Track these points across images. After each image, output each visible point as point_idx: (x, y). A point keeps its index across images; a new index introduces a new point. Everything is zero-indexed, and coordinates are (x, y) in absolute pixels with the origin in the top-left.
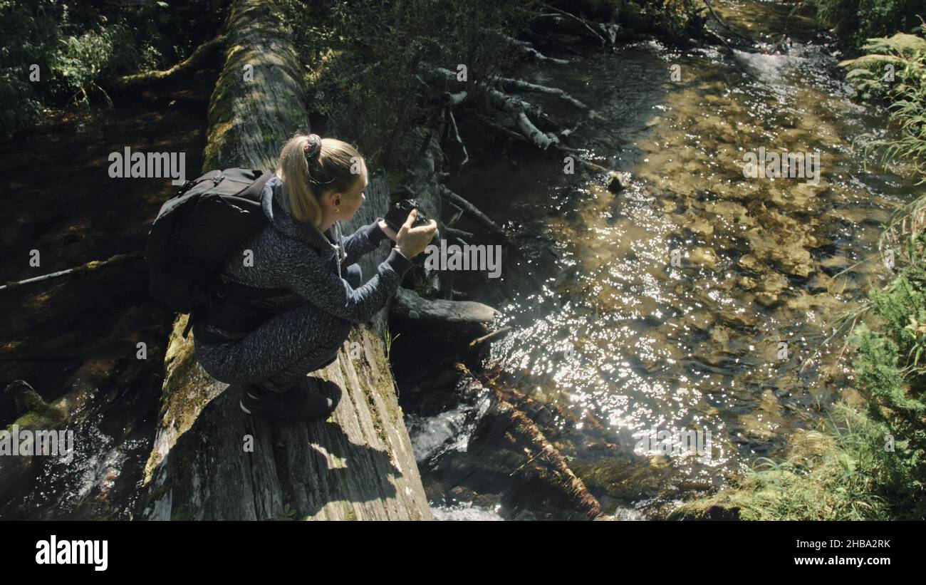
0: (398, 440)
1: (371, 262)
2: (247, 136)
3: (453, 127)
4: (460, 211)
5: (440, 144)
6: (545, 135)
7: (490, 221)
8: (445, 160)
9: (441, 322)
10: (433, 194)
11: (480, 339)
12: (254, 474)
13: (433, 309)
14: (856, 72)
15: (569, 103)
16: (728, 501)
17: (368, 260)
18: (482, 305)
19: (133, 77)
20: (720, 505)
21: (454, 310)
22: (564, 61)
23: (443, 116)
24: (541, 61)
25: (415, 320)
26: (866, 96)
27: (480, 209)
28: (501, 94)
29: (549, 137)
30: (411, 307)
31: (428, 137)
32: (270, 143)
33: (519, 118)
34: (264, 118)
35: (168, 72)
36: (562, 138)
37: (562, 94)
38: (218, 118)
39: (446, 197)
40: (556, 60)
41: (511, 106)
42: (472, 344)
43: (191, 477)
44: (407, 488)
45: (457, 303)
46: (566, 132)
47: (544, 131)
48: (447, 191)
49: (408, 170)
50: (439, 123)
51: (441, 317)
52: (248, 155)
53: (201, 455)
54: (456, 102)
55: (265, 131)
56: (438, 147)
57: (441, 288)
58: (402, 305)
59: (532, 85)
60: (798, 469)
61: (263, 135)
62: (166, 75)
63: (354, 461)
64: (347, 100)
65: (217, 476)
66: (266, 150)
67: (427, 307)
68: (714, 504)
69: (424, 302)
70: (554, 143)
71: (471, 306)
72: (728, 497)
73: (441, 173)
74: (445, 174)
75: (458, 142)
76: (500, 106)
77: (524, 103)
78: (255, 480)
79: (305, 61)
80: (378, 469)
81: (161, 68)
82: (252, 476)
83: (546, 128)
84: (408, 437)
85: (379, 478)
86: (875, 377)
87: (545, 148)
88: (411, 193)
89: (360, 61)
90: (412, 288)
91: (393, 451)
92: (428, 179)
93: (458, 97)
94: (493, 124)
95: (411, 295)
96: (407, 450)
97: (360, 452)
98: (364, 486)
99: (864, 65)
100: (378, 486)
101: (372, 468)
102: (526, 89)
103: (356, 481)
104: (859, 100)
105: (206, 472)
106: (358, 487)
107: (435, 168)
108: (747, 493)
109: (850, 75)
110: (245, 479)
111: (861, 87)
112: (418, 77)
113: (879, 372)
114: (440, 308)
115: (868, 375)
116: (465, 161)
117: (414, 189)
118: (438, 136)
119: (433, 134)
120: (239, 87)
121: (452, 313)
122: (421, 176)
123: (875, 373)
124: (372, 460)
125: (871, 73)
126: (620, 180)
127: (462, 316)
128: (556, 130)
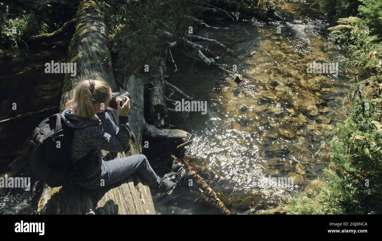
0: (144, 190)
1: (135, 114)
2: (83, 62)
3: (171, 56)
4: (173, 92)
5: (165, 63)
6: (209, 59)
7: (186, 95)
8: (168, 70)
9: (165, 138)
10: (161, 85)
11: (181, 145)
12: (83, 206)
13: (161, 133)
14: (335, 32)
15: (219, 45)
16: (282, 210)
17: (134, 113)
18: (182, 131)
19: (37, 36)
20: (279, 211)
21: (170, 133)
22: (217, 28)
23: (166, 52)
24: (207, 28)
25: (154, 138)
26: (339, 41)
27: (181, 91)
28: (191, 42)
29: (211, 60)
30: (152, 132)
31: (160, 61)
32: (93, 65)
33: (198, 52)
34: (91, 54)
35: (52, 34)
36: (216, 60)
37: (216, 42)
38: (71, 55)
39: (167, 86)
40: (214, 27)
41: (195, 47)
42: (178, 147)
43: (57, 208)
44: (147, 210)
45: (171, 130)
46: (218, 58)
47: (208, 57)
48: (168, 83)
49: (151, 75)
50: (165, 55)
51: (165, 136)
52: (84, 70)
53: (61, 199)
54: (172, 46)
55: (91, 60)
56: (164, 65)
57: (165, 124)
58: (148, 132)
59: (204, 38)
60: (309, 196)
61: (90, 61)
62: (51, 35)
63: (125, 200)
64: (126, 46)
65: (67, 208)
66: (92, 68)
67: (159, 132)
68: (276, 211)
69: (158, 130)
70: (213, 62)
71: (177, 131)
72: (282, 208)
73: (165, 76)
74: (167, 76)
75: (173, 62)
76: (190, 47)
77: (200, 46)
78: (83, 209)
79: (109, 29)
80: (135, 203)
81: (49, 32)
82: (82, 207)
84: (149, 188)
85: (135, 206)
86: (338, 159)
87: (209, 65)
88: (153, 85)
89: (132, 30)
90: (153, 124)
91: (142, 195)
92: (159, 79)
93: (173, 44)
94: (187, 55)
95: (152, 127)
96: (148, 194)
97: (127, 196)
98: (129, 210)
99: (338, 29)
100: (135, 210)
101: (133, 202)
102: (201, 40)
103: (126, 208)
104: (336, 43)
105: (63, 206)
106: (126, 210)
107: (163, 74)
108: (290, 206)
109: (332, 33)
110: (79, 209)
111: (337, 38)
112: (155, 36)
113: (340, 157)
114: (164, 132)
115: (336, 158)
116: (176, 70)
117: (154, 83)
118: (164, 60)
119: (162, 59)
120: (81, 41)
121: (169, 135)
122: (157, 77)
123: (338, 157)
124: (133, 199)
125: (341, 32)
126: (240, 77)
127: (174, 136)
128: (213, 57)
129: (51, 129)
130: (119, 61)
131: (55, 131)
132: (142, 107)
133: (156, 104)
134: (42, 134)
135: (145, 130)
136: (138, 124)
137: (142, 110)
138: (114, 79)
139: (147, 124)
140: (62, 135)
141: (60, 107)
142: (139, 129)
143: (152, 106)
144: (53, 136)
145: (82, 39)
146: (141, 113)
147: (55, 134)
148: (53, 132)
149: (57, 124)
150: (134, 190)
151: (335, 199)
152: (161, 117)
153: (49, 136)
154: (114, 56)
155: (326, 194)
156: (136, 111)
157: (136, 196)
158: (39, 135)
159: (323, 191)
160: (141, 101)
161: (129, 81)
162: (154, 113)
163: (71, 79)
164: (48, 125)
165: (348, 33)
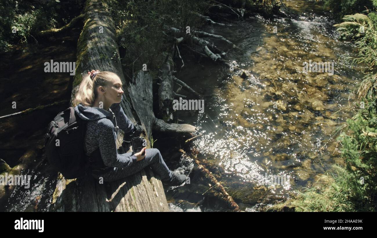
0: (157, 183)
1: (145, 108)
2: (93, 57)
3: (178, 52)
4: (181, 87)
6: (215, 55)
7: (193, 91)
8: (175, 66)
9: (174, 132)
10: (170, 80)
11: (190, 140)
13: (170, 127)
14: (340, 29)
15: (225, 41)
16: (291, 205)
18: (190, 125)
19: (45, 31)
20: (287, 206)
21: (179, 128)
22: (223, 24)
23: (174, 47)
24: (213, 24)
25: (163, 132)
26: (344, 38)
27: (189, 86)
28: (197, 38)
29: (217, 56)
30: (161, 127)
31: (168, 56)
32: (103, 60)
33: (204, 48)
34: (100, 49)
35: (60, 29)
36: (222, 56)
37: (222, 38)
38: (81, 49)
39: (175, 81)
40: (219, 24)
41: (201, 43)
42: (186, 141)
43: (72, 200)
44: (161, 203)
45: (180, 125)
46: (224, 54)
47: (215, 53)
48: (176, 78)
49: (160, 70)
50: (172, 50)
53: (76, 191)
54: (179, 42)
56: (172, 60)
57: (173, 119)
58: (158, 126)
59: (209, 34)
60: (318, 191)
61: (100, 56)
62: (59, 31)
63: (139, 192)
64: (134, 41)
65: (83, 199)
66: (101, 62)
68: (285, 206)
69: (167, 125)
70: (219, 58)
71: (186, 126)
72: (290, 203)
73: (173, 71)
74: (175, 72)
75: (179, 57)
76: (197, 43)
77: (207, 42)
78: (98, 201)
79: (117, 25)
80: (149, 195)
81: (57, 28)
82: (97, 199)
83: (215, 52)
84: (161, 181)
85: (149, 199)
86: (349, 155)
87: (215, 60)
88: (161, 80)
89: (139, 25)
90: (162, 119)
91: (155, 188)
92: (168, 74)
93: (180, 40)
94: (194, 50)
95: (161, 122)
96: (161, 187)
97: (141, 189)
98: (143, 203)
99: (343, 26)
100: (149, 202)
101: (147, 195)
102: (207, 36)
103: (140, 201)
104: (341, 40)
105: (78, 198)
106: (141, 203)
107: (171, 69)
108: (298, 201)
109: (338, 30)
110: (94, 201)
111: (342, 35)
112: (163, 32)
113: (351, 153)
114: (173, 127)
115: (346, 154)
116: (183, 66)
117: (162, 78)
118: (172, 55)
119: (170, 55)
120: (90, 36)
121: (178, 129)
122: (165, 72)
123: (349, 153)
124: (147, 192)
125: (346, 29)
126: (246, 73)
127: (182, 130)
128: (220, 53)
129: (65, 123)
130: (128, 56)
131: (69, 124)
132: (151, 102)
133: (165, 99)
134: (57, 127)
135: (154, 125)
136: (148, 118)
137: (151, 105)
138: (123, 73)
139: (156, 118)
140: (76, 128)
141: (71, 101)
142: (149, 123)
143: (161, 100)
144: (67, 128)
145: (91, 34)
146: (151, 107)
147: (68, 127)
148: (67, 125)
149: (70, 117)
150: (148, 183)
151: (344, 195)
152: (169, 112)
153: (63, 129)
154: (122, 51)
155: (336, 190)
156: (145, 105)
157: (149, 189)
158: (54, 128)
159: (333, 187)
160: (150, 95)
161: (138, 76)
162: (163, 107)
163: (82, 74)
164: (63, 118)
165: (354, 30)
